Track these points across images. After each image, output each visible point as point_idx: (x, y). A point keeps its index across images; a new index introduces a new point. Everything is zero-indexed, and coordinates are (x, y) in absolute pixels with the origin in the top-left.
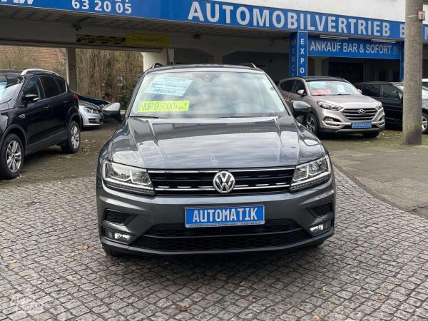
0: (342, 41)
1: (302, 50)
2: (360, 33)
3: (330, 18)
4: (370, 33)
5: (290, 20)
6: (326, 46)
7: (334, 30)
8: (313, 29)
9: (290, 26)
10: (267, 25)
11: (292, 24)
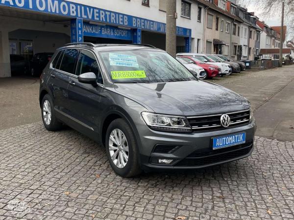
0: (102, 27)
1: (80, 32)
2: (112, 22)
3: (95, 10)
4: (117, 23)
5: (71, 10)
6: (92, 29)
7: (98, 19)
8: (86, 17)
9: (72, 14)
10: (57, 12)
11: (73, 12)
